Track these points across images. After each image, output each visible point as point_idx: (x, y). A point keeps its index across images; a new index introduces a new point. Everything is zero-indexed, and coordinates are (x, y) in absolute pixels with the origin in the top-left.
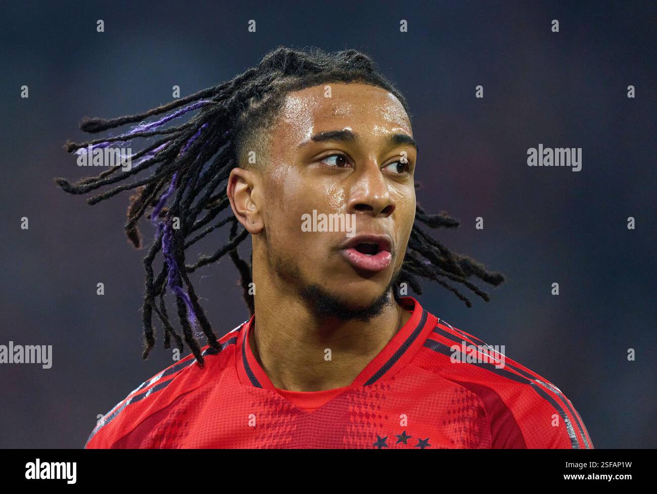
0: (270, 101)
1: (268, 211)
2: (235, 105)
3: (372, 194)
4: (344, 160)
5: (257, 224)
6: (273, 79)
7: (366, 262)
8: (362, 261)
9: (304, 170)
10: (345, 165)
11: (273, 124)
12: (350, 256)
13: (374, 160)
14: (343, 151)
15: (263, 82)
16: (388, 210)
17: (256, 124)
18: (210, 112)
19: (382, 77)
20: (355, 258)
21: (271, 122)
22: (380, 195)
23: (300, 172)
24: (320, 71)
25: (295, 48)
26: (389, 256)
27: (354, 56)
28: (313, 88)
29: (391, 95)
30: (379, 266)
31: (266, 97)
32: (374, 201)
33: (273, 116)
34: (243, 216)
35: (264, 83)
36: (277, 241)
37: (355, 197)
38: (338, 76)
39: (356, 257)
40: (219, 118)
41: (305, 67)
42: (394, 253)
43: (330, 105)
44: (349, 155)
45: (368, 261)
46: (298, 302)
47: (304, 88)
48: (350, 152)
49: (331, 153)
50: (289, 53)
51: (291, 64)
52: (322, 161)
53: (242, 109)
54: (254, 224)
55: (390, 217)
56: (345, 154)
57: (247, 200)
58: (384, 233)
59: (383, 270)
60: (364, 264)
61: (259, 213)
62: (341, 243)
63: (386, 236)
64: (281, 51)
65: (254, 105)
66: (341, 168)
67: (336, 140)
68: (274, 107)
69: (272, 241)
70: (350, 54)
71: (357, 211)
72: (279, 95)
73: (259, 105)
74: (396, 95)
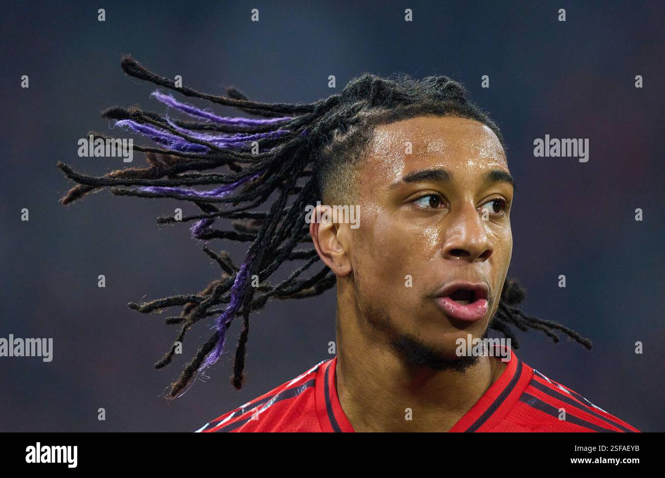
0: (358, 134)
1: (356, 255)
2: (318, 137)
3: (468, 239)
4: (437, 200)
5: (344, 267)
6: (359, 110)
7: (462, 312)
8: (458, 311)
9: (396, 213)
10: (439, 206)
11: (361, 160)
12: (445, 305)
13: (469, 199)
14: (437, 191)
15: (347, 113)
16: (486, 254)
17: (342, 158)
18: (290, 144)
19: (475, 108)
20: (451, 308)
21: (358, 158)
22: (477, 239)
23: (391, 214)
24: (410, 102)
25: (381, 76)
26: (486, 305)
27: (445, 85)
28: (404, 122)
29: (486, 127)
30: (476, 316)
31: (352, 130)
32: (471, 247)
33: (360, 152)
34: (328, 256)
35: (349, 114)
36: (367, 288)
37: (451, 241)
38: (430, 109)
39: (451, 306)
40: (300, 150)
41: (394, 99)
42: (491, 299)
43: (422, 142)
44: (443, 196)
45: (464, 310)
46: (389, 351)
47: (395, 122)
48: (444, 192)
49: (424, 193)
50: (376, 81)
51: (378, 94)
52: (415, 203)
53: (325, 141)
54: (342, 267)
55: (487, 261)
56: (440, 195)
57: (332, 238)
58: (481, 281)
59: (480, 319)
60: (460, 314)
61: (346, 255)
62: (436, 291)
63: (483, 284)
64: (367, 78)
65: (339, 138)
66: (435, 210)
67: (429, 179)
68: (360, 142)
69: (361, 288)
70: (441, 81)
71: (453, 257)
72: (366, 127)
73: (344, 137)
74: (490, 127)
